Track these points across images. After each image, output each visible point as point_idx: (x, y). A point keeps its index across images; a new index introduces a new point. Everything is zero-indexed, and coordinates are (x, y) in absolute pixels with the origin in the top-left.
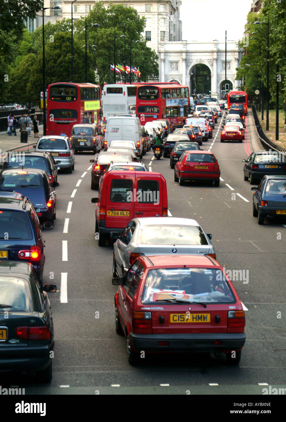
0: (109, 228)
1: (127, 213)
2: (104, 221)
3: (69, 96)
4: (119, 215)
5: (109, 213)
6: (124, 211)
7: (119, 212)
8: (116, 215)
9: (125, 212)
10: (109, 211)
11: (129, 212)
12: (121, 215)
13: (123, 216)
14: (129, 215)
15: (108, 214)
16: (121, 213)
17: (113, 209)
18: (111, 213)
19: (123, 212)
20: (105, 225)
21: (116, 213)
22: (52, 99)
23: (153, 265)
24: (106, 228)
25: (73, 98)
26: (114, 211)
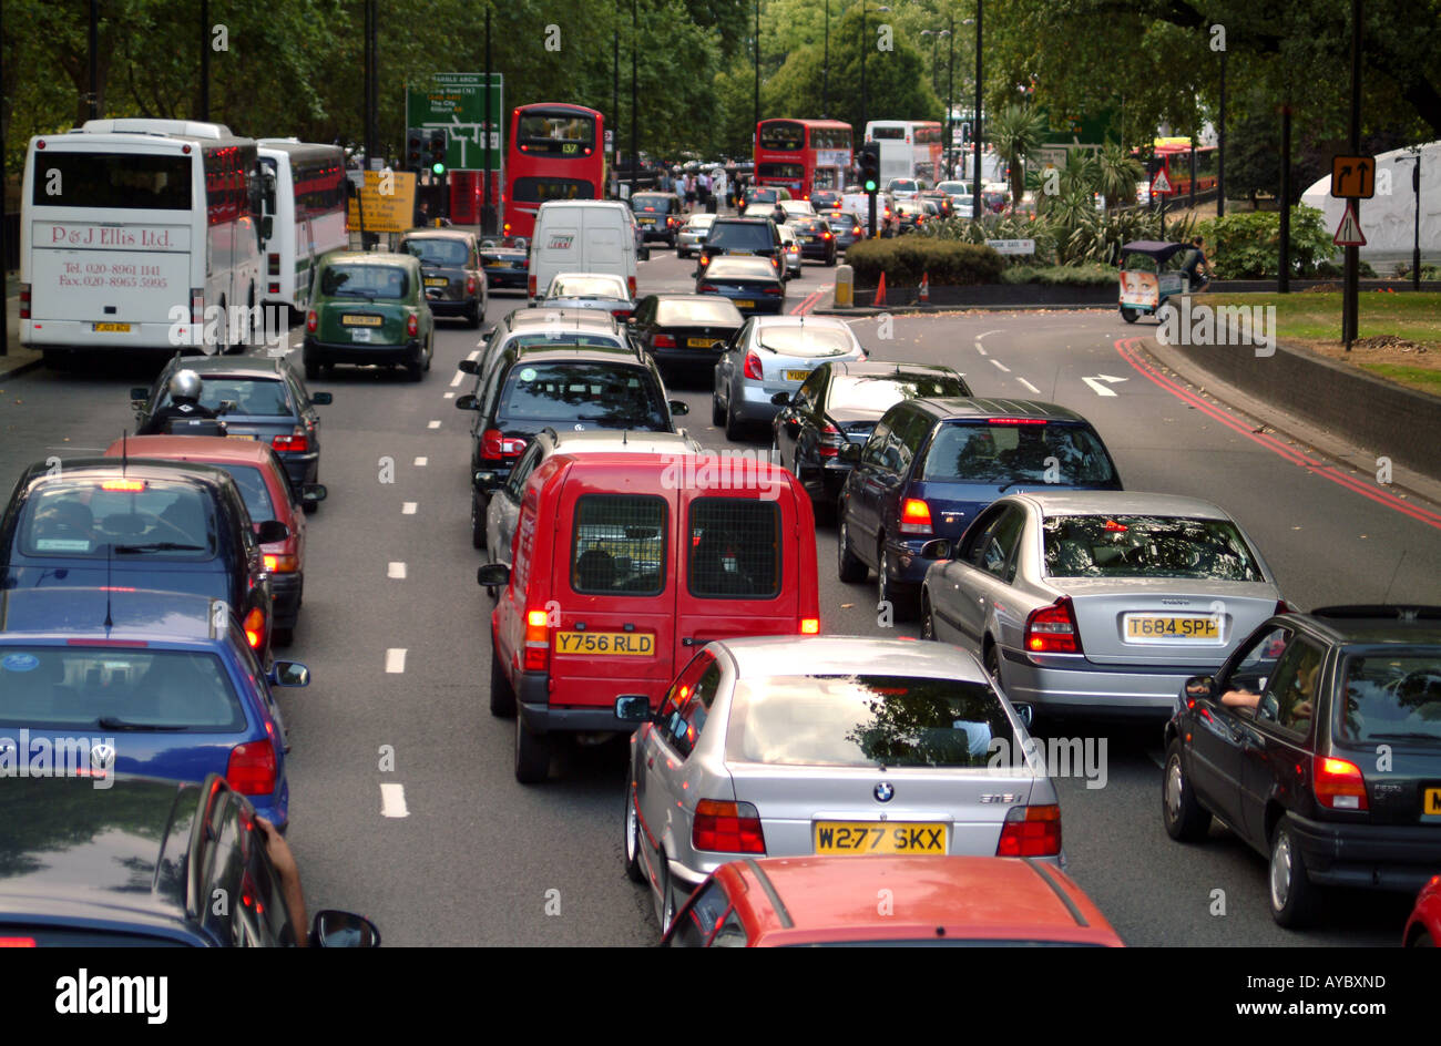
0: (568, 707)
1: (645, 642)
2: (543, 678)
3: (571, 143)
4: (610, 651)
5: (565, 642)
6: (629, 632)
7: (611, 637)
8: (596, 651)
9: (635, 639)
10: (565, 635)
11: (651, 637)
12: (619, 651)
13: (626, 652)
14: (651, 652)
15: (559, 648)
16: (616, 643)
17: (581, 626)
18: (573, 642)
19: (625, 636)
20: (549, 693)
21: (596, 640)
22: (524, 147)
23: (792, 924)
24: (551, 706)
25: (582, 146)
26: (585, 635)
